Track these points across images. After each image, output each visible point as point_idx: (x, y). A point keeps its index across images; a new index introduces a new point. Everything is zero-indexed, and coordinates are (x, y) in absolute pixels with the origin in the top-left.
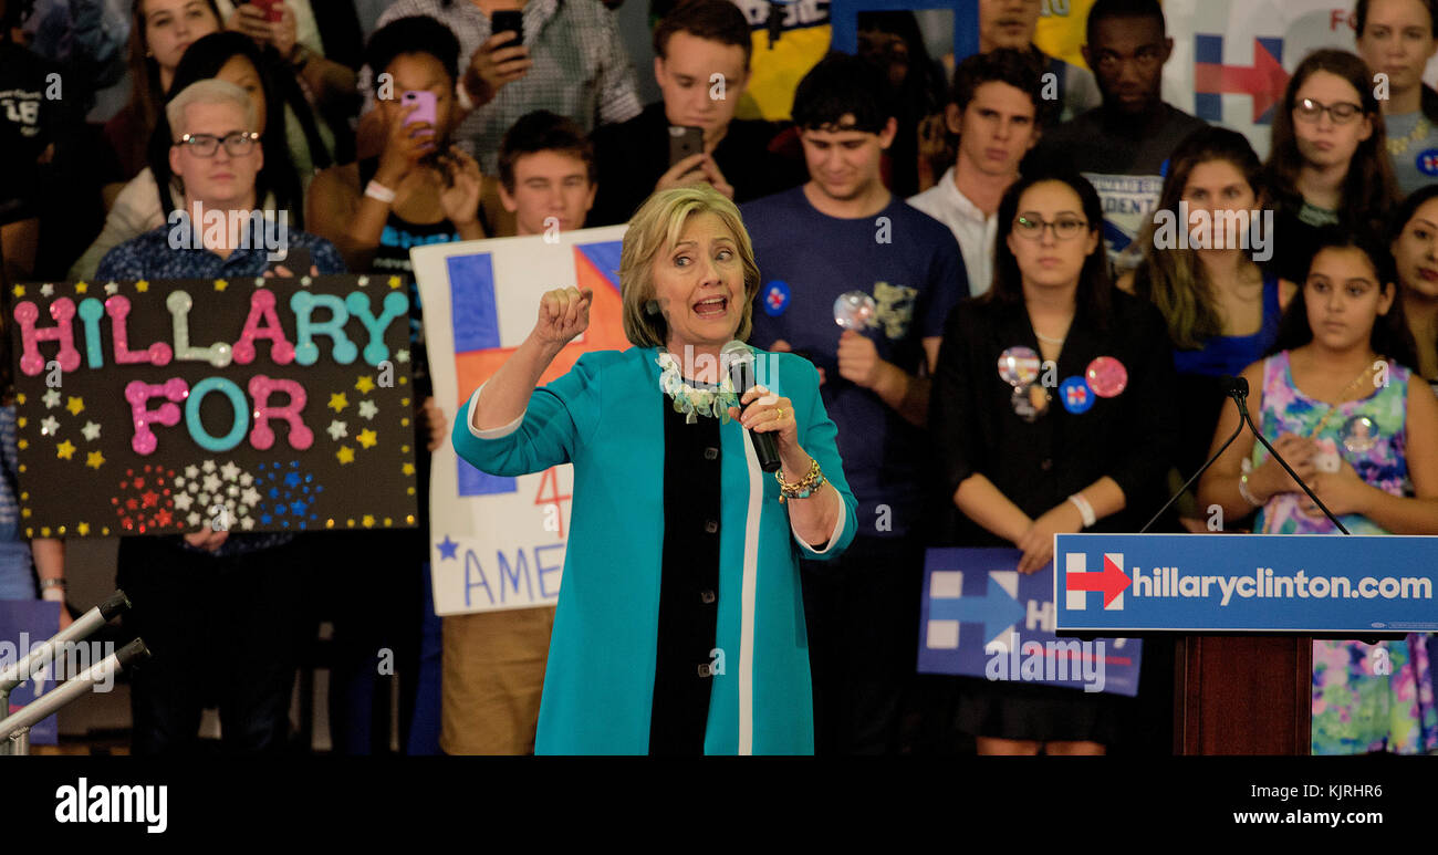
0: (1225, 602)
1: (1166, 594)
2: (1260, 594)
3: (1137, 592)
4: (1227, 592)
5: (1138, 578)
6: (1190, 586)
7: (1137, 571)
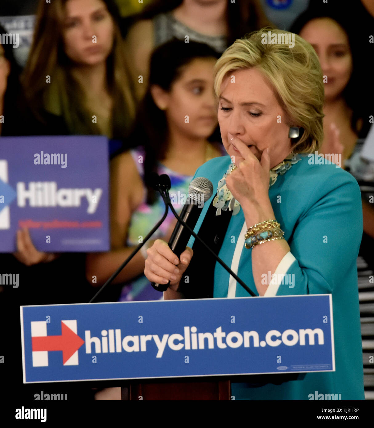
0: (159, 355)
1: (112, 350)
2: (188, 347)
3: (88, 350)
4: (161, 347)
5: (89, 339)
6: (131, 344)
7: (88, 333)
